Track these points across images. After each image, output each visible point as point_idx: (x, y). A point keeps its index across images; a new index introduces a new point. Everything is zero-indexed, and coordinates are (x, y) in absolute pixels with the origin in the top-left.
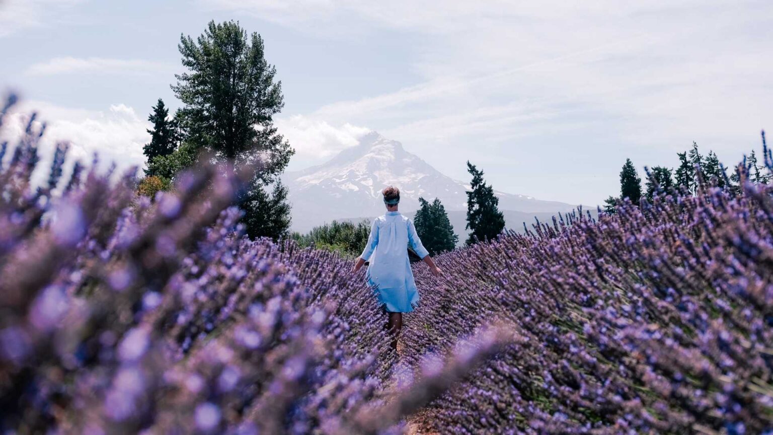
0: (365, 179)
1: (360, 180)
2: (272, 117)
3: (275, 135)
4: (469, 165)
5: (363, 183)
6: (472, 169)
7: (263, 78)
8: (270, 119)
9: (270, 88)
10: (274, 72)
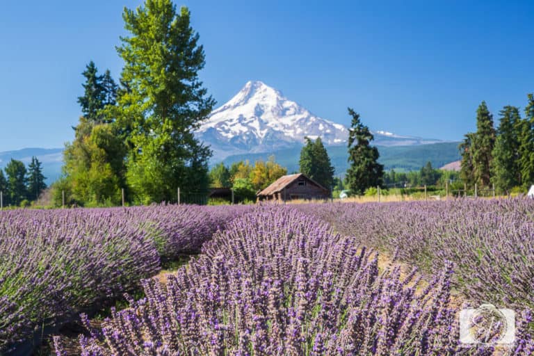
0: (252, 122)
1: (248, 123)
2: (197, 73)
3: (200, 88)
4: (349, 109)
5: (250, 124)
6: (352, 112)
7: (190, 39)
8: (195, 74)
9: (195, 49)
10: (198, 36)
